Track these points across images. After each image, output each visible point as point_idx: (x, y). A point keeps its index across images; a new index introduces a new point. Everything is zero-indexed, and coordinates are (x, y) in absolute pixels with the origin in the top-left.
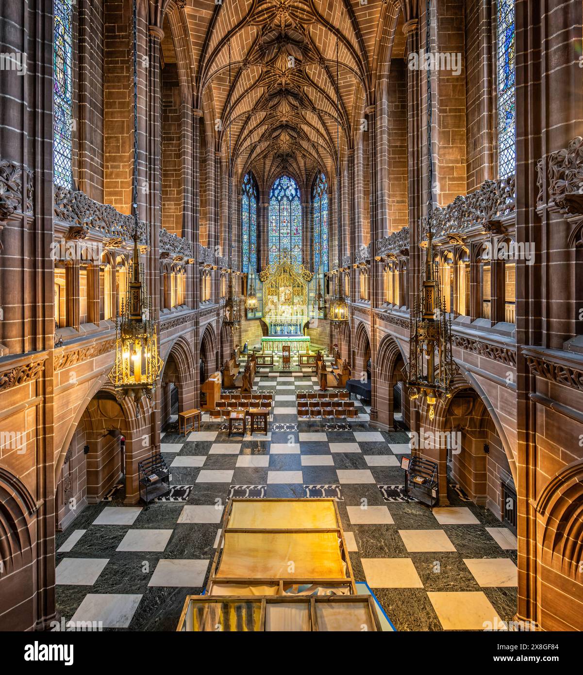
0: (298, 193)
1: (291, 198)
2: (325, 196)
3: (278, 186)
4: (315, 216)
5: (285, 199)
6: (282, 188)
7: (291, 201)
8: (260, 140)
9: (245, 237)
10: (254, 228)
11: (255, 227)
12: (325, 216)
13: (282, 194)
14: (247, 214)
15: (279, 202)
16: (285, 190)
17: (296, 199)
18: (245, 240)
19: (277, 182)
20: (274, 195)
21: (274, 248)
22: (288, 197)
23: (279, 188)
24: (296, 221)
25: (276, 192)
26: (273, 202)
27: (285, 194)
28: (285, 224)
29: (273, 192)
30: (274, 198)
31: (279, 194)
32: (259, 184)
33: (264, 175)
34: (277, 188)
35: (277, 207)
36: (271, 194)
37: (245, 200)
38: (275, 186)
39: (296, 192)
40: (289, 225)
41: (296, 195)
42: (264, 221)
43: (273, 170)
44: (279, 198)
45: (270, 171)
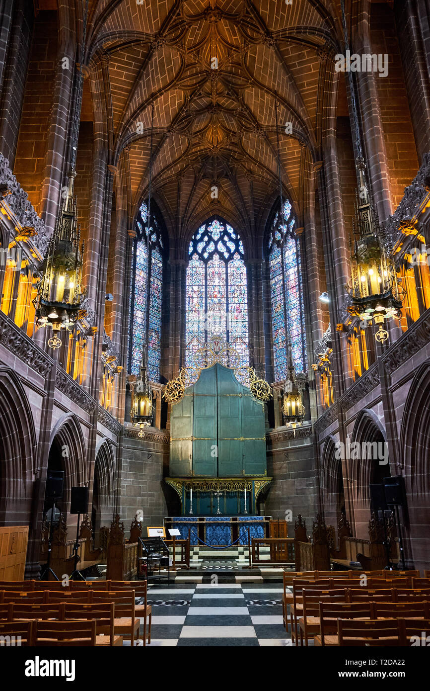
0: (241, 249)
1: (226, 255)
2: (291, 243)
3: (203, 235)
4: (273, 282)
5: (216, 257)
6: (210, 239)
7: (226, 261)
8: (171, 126)
9: (139, 315)
10: (157, 302)
11: (159, 301)
12: (292, 277)
13: (211, 247)
14: (143, 275)
15: (206, 261)
16: (216, 243)
17: (237, 256)
18: (139, 321)
19: (202, 230)
20: (195, 251)
21: (195, 342)
22: (221, 255)
23: (206, 239)
24: (237, 294)
25: (200, 246)
26: (195, 263)
27: (216, 251)
28: (216, 300)
29: (195, 246)
30: (196, 256)
31: (204, 250)
32: (169, 227)
33: (177, 211)
34: (201, 240)
35: (203, 271)
36: (191, 249)
37: (141, 252)
38: (199, 237)
39: (237, 246)
40: (224, 301)
41: (237, 250)
42: (176, 291)
43: (193, 203)
44: (206, 255)
45: (188, 205)
